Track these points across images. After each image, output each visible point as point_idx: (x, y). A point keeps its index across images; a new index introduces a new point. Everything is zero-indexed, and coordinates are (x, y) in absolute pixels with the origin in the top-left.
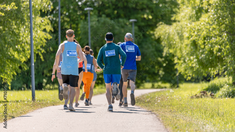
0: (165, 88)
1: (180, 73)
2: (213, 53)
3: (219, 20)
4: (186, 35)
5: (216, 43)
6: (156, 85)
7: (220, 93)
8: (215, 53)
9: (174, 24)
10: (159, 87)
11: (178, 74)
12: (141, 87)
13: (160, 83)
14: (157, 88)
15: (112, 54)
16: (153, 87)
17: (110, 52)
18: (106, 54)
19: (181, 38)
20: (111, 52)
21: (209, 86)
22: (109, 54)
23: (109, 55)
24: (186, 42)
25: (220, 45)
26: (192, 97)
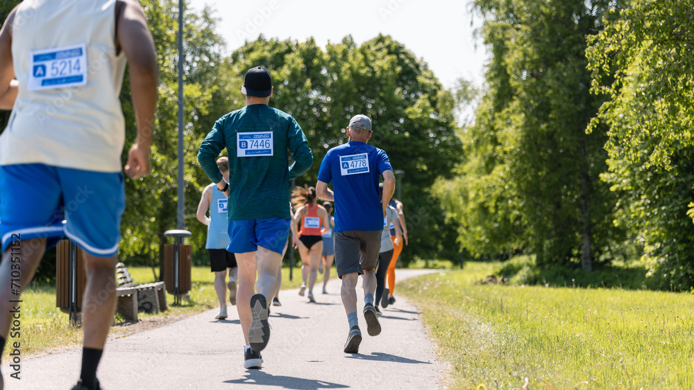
0: (444, 268)
1: (465, 249)
2: (509, 221)
3: (517, 174)
4: (472, 195)
5: (514, 207)
6: (431, 263)
7: (518, 277)
8: (512, 221)
9: (457, 179)
10: (434, 267)
11: (461, 251)
12: (411, 265)
13: (437, 262)
14: (433, 268)
15: (260, 148)
16: (426, 267)
17: (255, 140)
18: (240, 147)
19: (466, 199)
20: (260, 141)
21: (504, 268)
22: (249, 148)
23: (251, 152)
24: (472, 205)
25: (519, 210)
26: (476, 284)
